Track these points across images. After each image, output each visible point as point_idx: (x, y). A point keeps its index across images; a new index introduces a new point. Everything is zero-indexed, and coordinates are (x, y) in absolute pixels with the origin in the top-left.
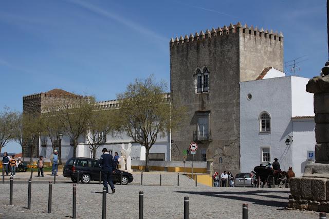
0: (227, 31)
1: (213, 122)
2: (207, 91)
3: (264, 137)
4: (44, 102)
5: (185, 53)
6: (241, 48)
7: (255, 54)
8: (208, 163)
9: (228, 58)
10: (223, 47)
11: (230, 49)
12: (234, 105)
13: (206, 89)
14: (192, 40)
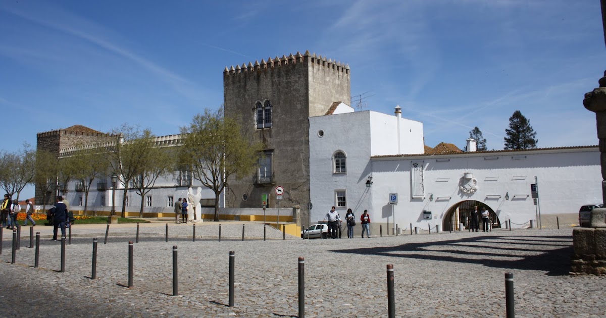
0: (293, 60)
1: (277, 162)
2: (270, 128)
3: (339, 178)
4: (63, 139)
5: (243, 84)
6: (310, 79)
7: (324, 86)
8: (295, 210)
9: (295, 90)
10: (288, 77)
11: (297, 79)
12: (302, 143)
13: (268, 125)
14: (251, 69)
